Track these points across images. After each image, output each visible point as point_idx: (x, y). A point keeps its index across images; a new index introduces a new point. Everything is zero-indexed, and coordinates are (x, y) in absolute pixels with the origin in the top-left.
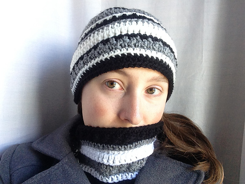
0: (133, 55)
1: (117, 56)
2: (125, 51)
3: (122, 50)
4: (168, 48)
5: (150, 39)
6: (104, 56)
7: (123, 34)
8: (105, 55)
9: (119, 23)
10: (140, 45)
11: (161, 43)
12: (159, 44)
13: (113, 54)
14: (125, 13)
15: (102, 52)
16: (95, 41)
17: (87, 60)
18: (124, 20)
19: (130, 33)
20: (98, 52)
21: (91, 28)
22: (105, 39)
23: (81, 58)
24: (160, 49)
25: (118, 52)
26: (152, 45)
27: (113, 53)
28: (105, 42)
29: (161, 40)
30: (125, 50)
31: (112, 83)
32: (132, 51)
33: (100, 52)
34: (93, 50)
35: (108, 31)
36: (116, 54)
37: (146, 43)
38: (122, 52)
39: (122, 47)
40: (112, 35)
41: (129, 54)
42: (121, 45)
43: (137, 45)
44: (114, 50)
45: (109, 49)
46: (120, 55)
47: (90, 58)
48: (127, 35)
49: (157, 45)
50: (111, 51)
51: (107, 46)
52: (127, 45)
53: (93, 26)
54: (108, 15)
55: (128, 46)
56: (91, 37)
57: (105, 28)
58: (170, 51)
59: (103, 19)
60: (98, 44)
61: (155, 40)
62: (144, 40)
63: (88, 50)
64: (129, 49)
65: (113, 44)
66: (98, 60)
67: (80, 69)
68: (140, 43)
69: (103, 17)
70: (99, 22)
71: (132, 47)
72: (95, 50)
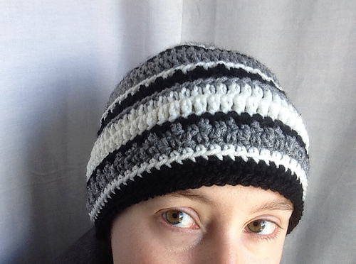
0: (221, 158)
1: (187, 161)
2: (203, 152)
3: (198, 149)
4: (293, 140)
5: (256, 124)
6: (158, 160)
7: (199, 113)
8: (161, 158)
9: (190, 88)
10: (235, 138)
11: (278, 130)
12: (276, 134)
13: (177, 158)
14: (200, 64)
15: (155, 153)
16: (140, 126)
17: (123, 165)
18: (200, 81)
19: (213, 112)
20: (147, 152)
21: (129, 95)
22: (160, 123)
23: (110, 158)
24: (278, 143)
25: (190, 154)
26: (261, 137)
27: (178, 154)
28: (162, 129)
29: (279, 124)
30: (204, 150)
31: (175, 215)
32: (218, 152)
33: (150, 151)
34: (135, 145)
35: (165, 106)
36: (184, 157)
37: (248, 132)
38: (198, 154)
39: (197, 143)
40: (175, 115)
41: (213, 158)
42: (194, 138)
43: (229, 137)
44: (180, 149)
45: (170, 145)
46: (194, 160)
47: (130, 161)
48: (206, 115)
49: (272, 137)
50: (175, 152)
51: (165, 141)
52: (207, 139)
53: (133, 90)
54: (163, 68)
55: (210, 139)
56: (131, 116)
57: (160, 98)
58: (297, 145)
59: (155, 77)
60: (146, 133)
61: (268, 123)
62: (243, 127)
63: (124, 143)
64: (212, 148)
65: (178, 136)
66: (146, 167)
67: (107, 181)
68: (235, 133)
69: (154, 72)
70: (146, 82)
71: (217, 143)
72: (140, 145)
